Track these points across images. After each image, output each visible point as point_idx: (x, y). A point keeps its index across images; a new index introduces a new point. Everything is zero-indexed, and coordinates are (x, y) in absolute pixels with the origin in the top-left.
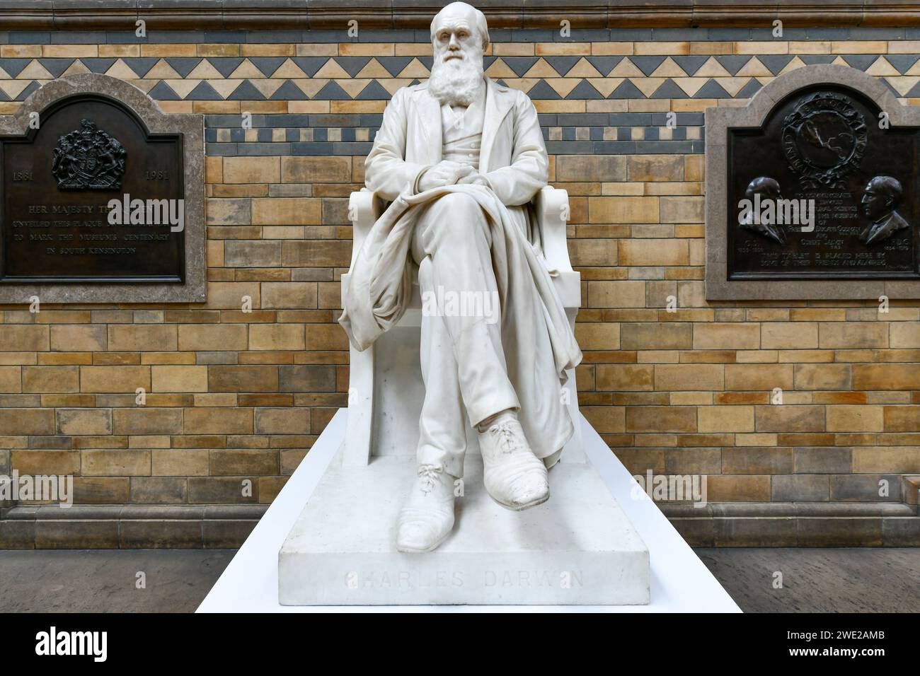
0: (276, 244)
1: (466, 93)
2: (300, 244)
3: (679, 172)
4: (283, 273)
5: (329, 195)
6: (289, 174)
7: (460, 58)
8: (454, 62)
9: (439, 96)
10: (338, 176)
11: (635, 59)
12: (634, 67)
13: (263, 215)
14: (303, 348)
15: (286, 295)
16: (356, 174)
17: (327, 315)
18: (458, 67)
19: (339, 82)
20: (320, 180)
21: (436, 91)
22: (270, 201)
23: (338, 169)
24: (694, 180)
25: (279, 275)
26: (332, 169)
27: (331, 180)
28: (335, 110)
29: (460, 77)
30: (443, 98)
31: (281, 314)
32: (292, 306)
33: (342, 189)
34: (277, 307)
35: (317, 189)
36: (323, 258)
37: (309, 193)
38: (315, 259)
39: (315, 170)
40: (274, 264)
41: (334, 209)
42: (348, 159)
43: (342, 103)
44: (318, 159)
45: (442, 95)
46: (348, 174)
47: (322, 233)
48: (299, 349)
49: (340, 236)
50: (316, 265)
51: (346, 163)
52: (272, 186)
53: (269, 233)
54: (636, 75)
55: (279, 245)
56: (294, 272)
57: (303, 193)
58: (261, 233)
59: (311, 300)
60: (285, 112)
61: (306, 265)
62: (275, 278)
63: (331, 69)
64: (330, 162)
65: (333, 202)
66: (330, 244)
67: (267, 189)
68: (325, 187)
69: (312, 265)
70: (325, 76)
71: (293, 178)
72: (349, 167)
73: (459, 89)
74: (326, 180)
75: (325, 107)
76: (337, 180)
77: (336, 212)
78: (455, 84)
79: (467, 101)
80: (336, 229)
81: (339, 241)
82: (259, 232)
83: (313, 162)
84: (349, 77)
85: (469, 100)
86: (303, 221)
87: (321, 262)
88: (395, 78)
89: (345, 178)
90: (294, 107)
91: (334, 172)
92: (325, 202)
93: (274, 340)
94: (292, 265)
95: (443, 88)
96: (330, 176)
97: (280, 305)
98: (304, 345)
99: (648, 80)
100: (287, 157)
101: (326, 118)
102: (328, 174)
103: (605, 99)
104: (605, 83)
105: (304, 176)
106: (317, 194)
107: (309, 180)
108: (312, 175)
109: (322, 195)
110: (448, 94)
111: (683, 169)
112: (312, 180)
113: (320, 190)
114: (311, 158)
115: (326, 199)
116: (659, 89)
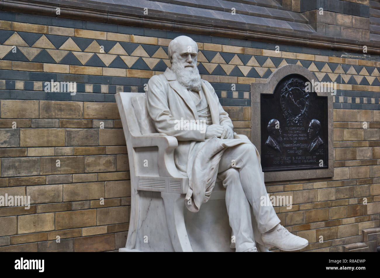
0: (36, 159)
1: (198, 85)
2: (52, 159)
3: (241, 115)
4: (41, 179)
5: (69, 127)
6: (45, 112)
7: (192, 67)
8: (190, 69)
9: (187, 86)
10: (75, 114)
11: (223, 54)
12: (222, 58)
13: (28, 140)
14: (53, 229)
15: (42, 194)
16: (86, 113)
17: (69, 205)
18: (192, 72)
19: (75, 53)
20: (64, 117)
21: (186, 84)
22: (32, 131)
23: (75, 110)
24: (247, 120)
25: (39, 181)
26: (71, 109)
27: (70, 117)
28: (73, 71)
29: (195, 78)
30: (188, 87)
31: (39, 207)
32: (47, 201)
33: (78, 123)
34: (37, 202)
35: (62, 123)
36: (66, 168)
37: (57, 125)
38: (61, 169)
39: (61, 110)
40: (35, 173)
41: (73, 136)
42: (81, 104)
43: (77, 67)
44: (63, 102)
45: (189, 86)
46: (81, 113)
47: (66, 152)
48: (51, 229)
49: (76, 153)
50: (62, 173)
51: (80, 106)
52: (34, 120)
53: (32, 152)
54: (222, 62)
55: (38, 160)
56: (48, 178)
57: (54, 125)
58: (26, 152)
59: (59, 196)
60: (42, 71)
61: (55, 173)
62: (35, 183)
63: (69, 45)
64: (70, 105)
65: (72, 131)
66: (71, 158)
67: (30, 122)
68: (67, 121)
69: (59, 173)
70: (67, 49)
71: (47, 115)
72: (82, 109)
73: (195, 83)
74: (68, 117)
75: (66, 69)
76: (74, 117)
77: (74, 137)
78: (193, 81)
79: (198, 89)
80: (74, 149)
81: (75, 156)
82: (25, 152)
83: (60, 104)
84: (81, 51)
85: (199, 89)
86: (54, 144)
87: (65, 170)
88: (107, 53)
89: (79, 116)
90: (48, 68)
91: (73, 111)
92: (67, 131)
93: (35, 225)
94: (47, 174)
95: (189, 83)
96: (70, 114)
97: (39, 201)
98: (54, 227)
99: (227, 66)
100: (43, 101)
101: (67, 77)
102: (69, 113)
103: (210, 74)
104: (210, 65)
105: (54, 114)
106: (62, 126)
107: (57, 116)
108: (59, 113)
109: (65, 126)
110: (191, 86)
111: (242, 114)
112: (59, 116)
113: (64, 123)
114: (59, 102)
115: (68, 129)
116: (232, 71)
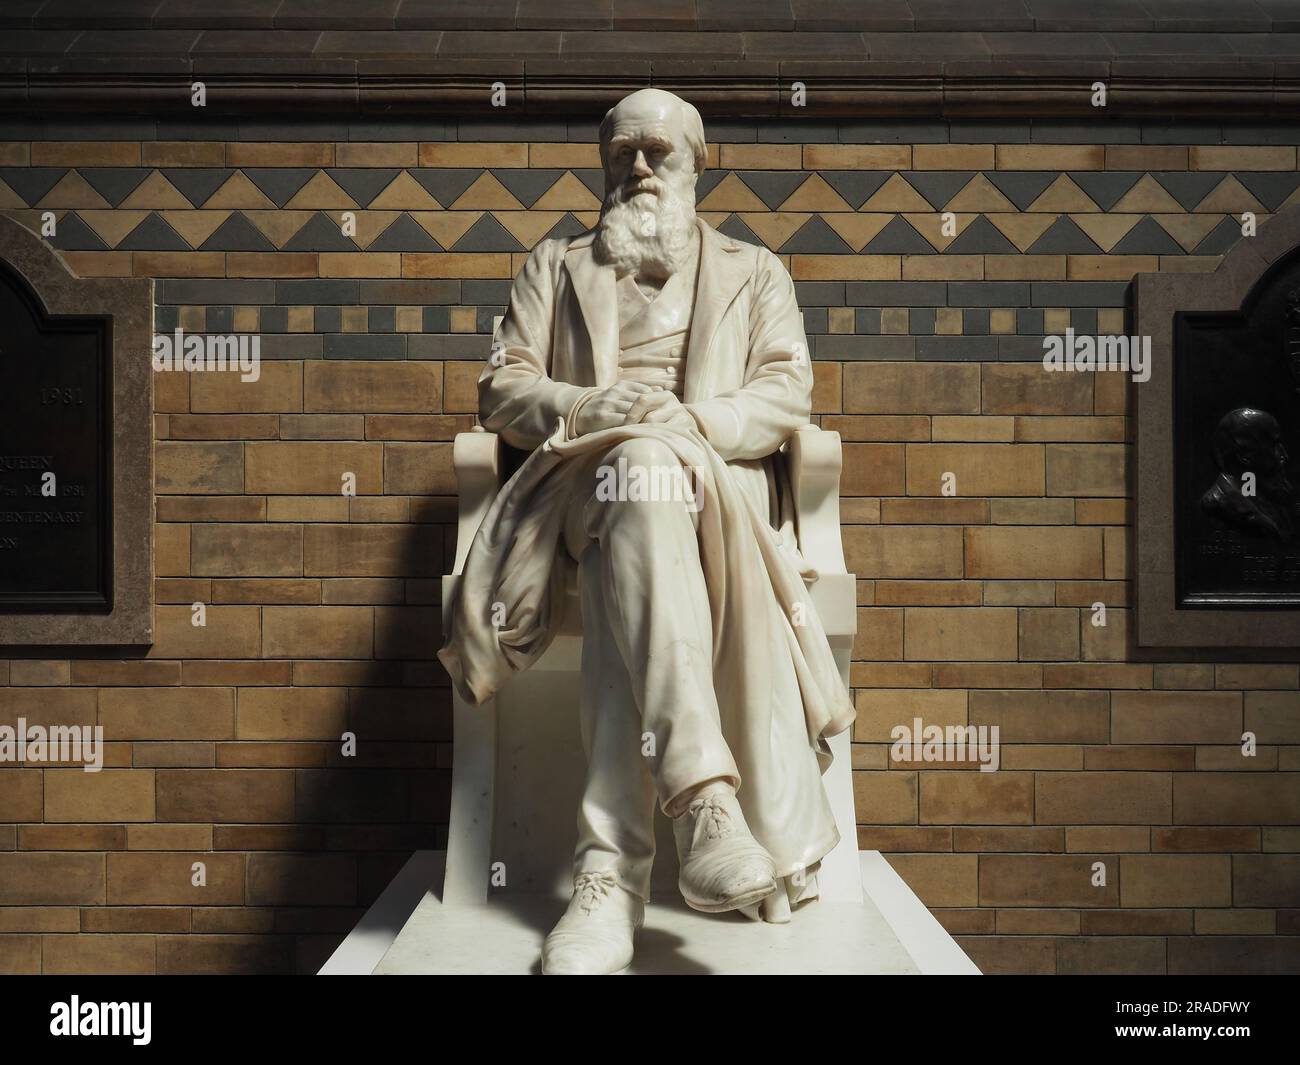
0: (293, 531)
2: (340, 533)
3: (1084, 396)
4: (305, 588)
5: (398, 437)
6: (321, 395)
7: (653, 191)
10: (415, 400)
11: (997, 177)
12: (996, 193)
13: (269, 475)
15: (309, 630)
16: (452, 396)
17: (391, 670)
19: (419, 217)
20: (381, 408)
22: (282, 447)
23: (416, 386)
24: (1113, 412)
25: (300, 592)
26: (403, 385)
27: (401, 407)
28: (410, 272)
31: (301, 668)
32: (322, 652)
33: (423, 425)
34: (293, 654)
35: (373, 425)
36: (384, 559)
37: (358, 432)
38: (369, 562)
39: (371, 387)
40: (288, 570)
41: (407, 464)
42: (436, 367)
43: (426, 258)
44: (376, 365)
46: (435, 396)
47: (383, 510)
49: (417, 517)
50: (371, 573)
51: (433, 375)
52: (285, 419)
53: (280, 510)
54: (998, 207)
55: (298, 533)
56: (329, 587)
57: (347, 432)
58: (264, 508)
59: (360, 641)
60: (312, 274)
61: (351, 572)
62: (289, 597)
63: (404, 192)
64: (400, 373)
65: (405, 451)
66: (400, 532)
67: (276, 424)
68: (389, 421)
69: (363, 572)
70: (391, 206)
71: (327, 402)
72: (438, 383)
74: (392, 407)
75: (391, 265)
76: (413, 407)
77: (411, 469)
80: (412, 504)
81: (415, 527)
82: (259, 508)
83: (369, 371)
84: (440, 207)
85: (667, 268)
87: (381, 566)
88: (527, 210)
89: (430, 404)
90: (330, 265)
91: (409, 391)
92: (389, 449)
93: (285, 720)
94: (325, 574)
96: (401, 400)
97: (299, 651)
99: (1022, 219)
100: (316, 363)
101: (393, 288)
102: (396, 396)
103: (937, 253)
104: (940, 222)
105: (347, 399)
106: (373, 433)
107: (358, 407)
108: (365, 396)
109: (383, 436)
111: (1090, 391)
112: (364, 407)
113: (380, 426)
114: (364, 364)
115: (392, 444)
116: (1043, 237)
